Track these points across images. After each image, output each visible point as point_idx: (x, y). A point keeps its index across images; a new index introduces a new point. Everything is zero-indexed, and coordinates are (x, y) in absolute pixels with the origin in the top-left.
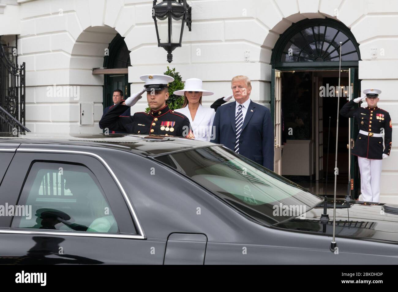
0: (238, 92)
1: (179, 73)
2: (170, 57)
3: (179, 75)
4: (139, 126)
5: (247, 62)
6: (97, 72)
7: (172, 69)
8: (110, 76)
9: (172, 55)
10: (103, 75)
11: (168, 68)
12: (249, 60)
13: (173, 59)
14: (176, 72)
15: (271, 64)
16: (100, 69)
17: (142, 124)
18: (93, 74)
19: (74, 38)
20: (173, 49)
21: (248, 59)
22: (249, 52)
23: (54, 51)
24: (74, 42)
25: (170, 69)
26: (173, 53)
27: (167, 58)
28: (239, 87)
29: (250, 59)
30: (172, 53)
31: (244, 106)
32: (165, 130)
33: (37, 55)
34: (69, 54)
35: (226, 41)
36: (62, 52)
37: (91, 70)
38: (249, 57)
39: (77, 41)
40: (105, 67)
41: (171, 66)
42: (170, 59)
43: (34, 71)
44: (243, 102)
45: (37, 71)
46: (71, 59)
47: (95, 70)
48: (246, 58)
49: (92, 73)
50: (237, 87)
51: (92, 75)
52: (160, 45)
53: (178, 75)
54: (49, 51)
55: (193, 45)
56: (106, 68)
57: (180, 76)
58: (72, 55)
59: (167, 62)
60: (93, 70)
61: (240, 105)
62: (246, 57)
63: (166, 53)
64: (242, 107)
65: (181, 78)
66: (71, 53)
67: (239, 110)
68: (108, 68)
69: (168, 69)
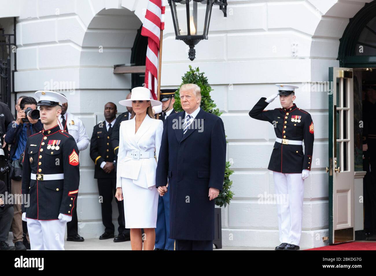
0: (186, 102)
1: (204, 73)
2: (192, 53)
3: (204, 77)
4: (31, 146)
5: (295, 58)
6: (121, 70)
7: (195, 70)
8: (141, 76)
9: (195, 50)
10: (131, 74)
11: (190, 67)
12: (297, 56)
13: (196, 56)
14: (200, 72)
15: (339, 60)
16: (126, 66)
17: (34, 144)
18: (115, 74)
19: (84, 24)
20: (196, 43)
21: (295, 54)
22: (297, 45)
23: (61, 42)
24: (85, 30)
25: (192, 69)
26: (196, 47)
27: (189, 55)
28: (187, 96)
29: (299, 54)
30: (194, 48)
31: (192, 117)
32: (51, 149)
33: (41, 46)
34: (79, 46)
35: (270, 30)
36: (71, 44)
37: (112, 67)
38: (297, 52)
39: (89, 28)
40: (133, 62)
41: (194, 65)
42: (192, 56)
43: (36, 69)
44: (192, 112)
45: (40, 69)
46: (82, 53)
47: (117, 68)
48: (294, 53)
49: (113, 72)
50: (185, 97)
51: (113, 75)
52: (178, 37)
53: (202, 77)
54: (54, 42)
55: (229, 35)
56: (134, 64)
57: (206, 77)
58: (83, 47)
59: (189, 59)
60: (115, 68)
61: (188, 116)
62: (293, 51)
63: (187, 48)
64: (190, 117)
65: (207, 80)
66: (81, 45)
67: (188, 120)
68: (137, 65)
69: (191, 69)
